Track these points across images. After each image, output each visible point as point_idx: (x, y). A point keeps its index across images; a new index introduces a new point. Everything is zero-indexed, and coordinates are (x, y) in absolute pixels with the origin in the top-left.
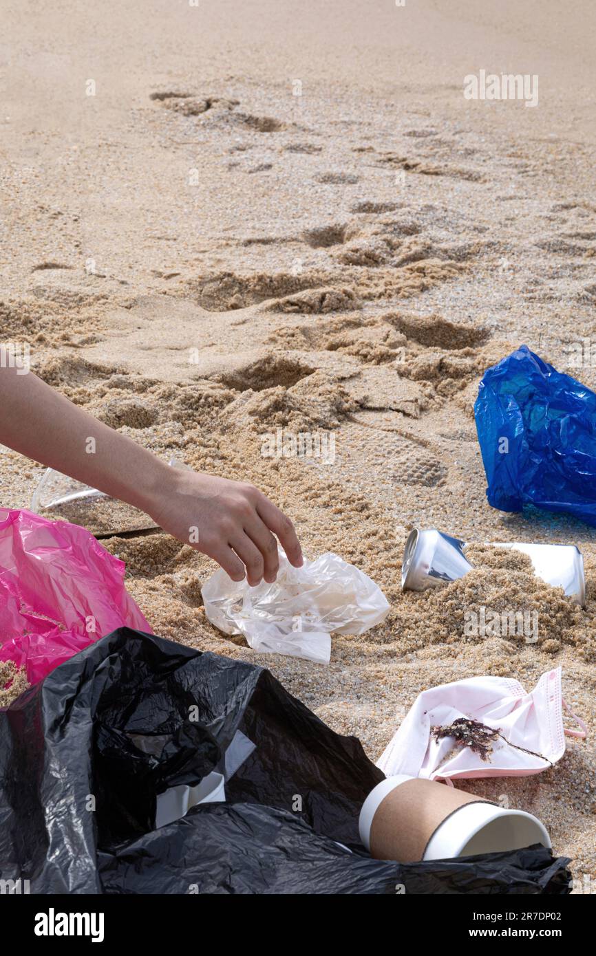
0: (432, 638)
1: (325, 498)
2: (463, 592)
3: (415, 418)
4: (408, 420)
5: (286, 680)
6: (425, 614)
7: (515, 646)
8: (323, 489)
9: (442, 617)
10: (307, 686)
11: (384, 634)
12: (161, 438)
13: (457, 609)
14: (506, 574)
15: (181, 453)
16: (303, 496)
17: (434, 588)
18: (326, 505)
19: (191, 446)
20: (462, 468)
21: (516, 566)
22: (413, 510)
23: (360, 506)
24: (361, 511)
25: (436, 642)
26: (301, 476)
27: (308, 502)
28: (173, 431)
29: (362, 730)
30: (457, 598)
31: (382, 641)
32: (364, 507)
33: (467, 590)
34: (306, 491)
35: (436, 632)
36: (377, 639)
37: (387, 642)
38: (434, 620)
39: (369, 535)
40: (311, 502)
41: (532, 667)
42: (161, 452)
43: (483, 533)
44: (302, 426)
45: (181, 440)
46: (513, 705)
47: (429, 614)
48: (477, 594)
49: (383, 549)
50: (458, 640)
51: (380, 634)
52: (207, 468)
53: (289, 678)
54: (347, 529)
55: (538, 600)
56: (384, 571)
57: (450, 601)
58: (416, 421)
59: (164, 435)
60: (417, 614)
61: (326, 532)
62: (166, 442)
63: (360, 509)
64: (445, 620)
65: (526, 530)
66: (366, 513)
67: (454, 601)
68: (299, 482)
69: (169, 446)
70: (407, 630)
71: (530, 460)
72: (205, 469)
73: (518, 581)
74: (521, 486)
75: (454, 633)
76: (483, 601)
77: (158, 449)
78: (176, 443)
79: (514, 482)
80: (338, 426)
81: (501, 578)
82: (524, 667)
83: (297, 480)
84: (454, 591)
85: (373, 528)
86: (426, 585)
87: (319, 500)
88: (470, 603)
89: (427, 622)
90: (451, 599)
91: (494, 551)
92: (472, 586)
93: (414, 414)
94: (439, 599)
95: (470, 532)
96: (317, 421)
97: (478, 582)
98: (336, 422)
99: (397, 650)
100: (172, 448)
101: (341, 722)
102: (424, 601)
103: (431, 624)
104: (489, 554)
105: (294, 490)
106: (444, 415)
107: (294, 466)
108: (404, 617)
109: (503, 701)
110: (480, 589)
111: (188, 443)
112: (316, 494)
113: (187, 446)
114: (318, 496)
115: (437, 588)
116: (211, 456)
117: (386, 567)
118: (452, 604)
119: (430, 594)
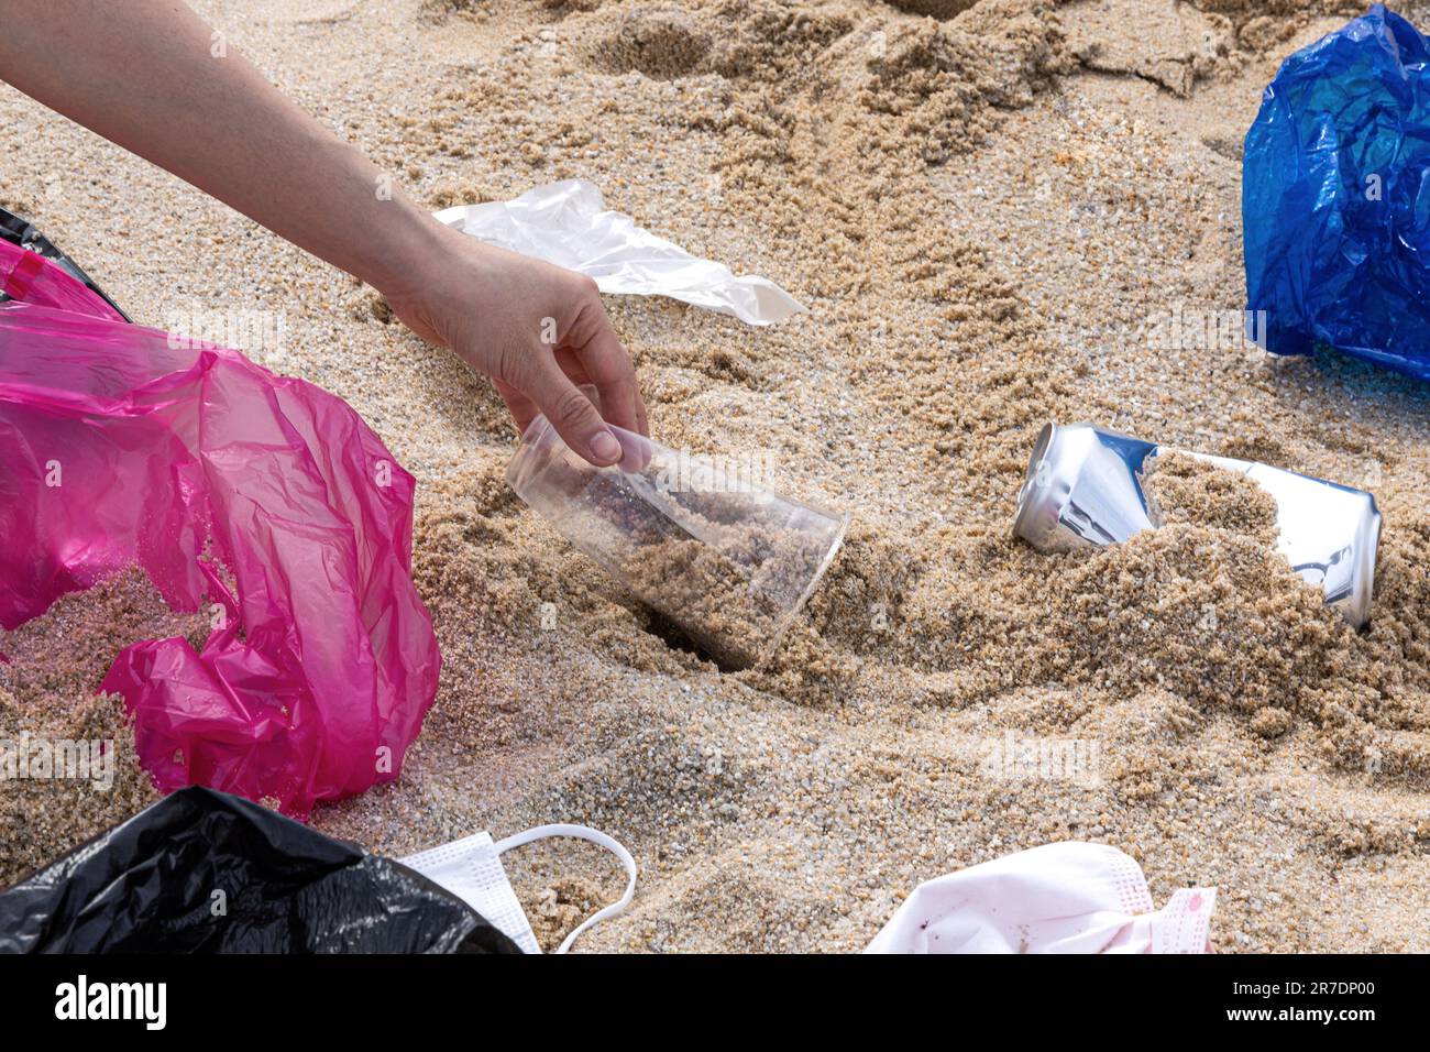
0: (1036, 670)
1: (940, 282)
2: (1115, 579)
3: (1181, 97)
4: (1167, 101)
5: (692, 767)
6: (1034, 610)
7: (1197, 712)
8: (945, 259)
9: (1067, 624)
10: (730, 786)
11: (941, 648)
12: (687, 108)
13: (1097, 614)
14: (1214, 541)
15: (713, 142)
16: (902, 272)
17: (1065, 553)
18: (939, 298)
19: (735, 131)
20: (1230, 230)
21: (1244, 519)
22: (1104, 325)
23: (999, 309)
24: (1000, 321)
25: (1040, 680)
26: (915, 220)
27: (909, 285)
28: (710, 96)
29: (795, 933)
30: (1101, 590)
31: (935, 663)
32: (1008, 314)
33: (1125, 577)
34: (914, 259)
35: (1046, 657)
36: (925, 656)
37: (944, 667)
38: (1048, 629)
39: (997, 382)
40: (914, 287)
41: (1212, 780)
42: (678, 138)
43: (1224, 395)
44: (953, 106)
45: (718, 118)
46: (1115, 932)
47: (1041, 613)
48: (1141, 588)
49: (1011, 422)
50: (1088, 680)
51: (932, 648)
52: (747, 185)
53: (697, 764)
54: (960, 360)
55: (1264, 614)
56: (994, 481)
57: (1085, 596)
58: (1179, 104)
59: (694, 103)
60: (1017, 610)
61: (918, 365)
62: (692, 116)
63: (997, 316)
64: (1071, 631)
65: (1313, 394)
66: (1009, 325)
67: (1095, 597)
68: (908, 234)
69: (696, 126)
70: (991, 644)
71: (1341, 254)
72: (742, 188)
73: (1239, 557)
74: (1313, 307)
75: (1084, 661)
76: (1151, 606)
77: (676, 130)
78: (710, 122)
79: (1301, 302)
80: (1029, 104)
81: (1204, 549)
82: (1193, 781)
83: (906, 228)
84: (1098, 573)
85: (1009, 366)
86: (1053, 542)
87: (928, 283)
88: (1125, 607)
89: (1034, 631)
90: (1090, 591)
91: (1207, 477)
92: (1136, 570)
93: (1179, 89)
94: (1066, 586)
95: (1198, 389)
96: (987, 91)
97: (1148, 562)
98: (1026, 96)
99: (957, 692)
100: (702, 130)
101: (758, 905)
102: (1040, 579)
103: (1041, 636)
104: (1195, 485)
105: (893, 251)
106: (1238, 92)
107: (907, 198)
108: (991, 614)
109: (1097, 917)
110: (1150, 578)
111: (730, 124)
112: (928, 269)
113: (728, 130)
114: (930, 273)
115: (1070, 556)
116: (763, 158)
117: (1002, 470)
118: (1087, 603)
119: (1054, 566)
